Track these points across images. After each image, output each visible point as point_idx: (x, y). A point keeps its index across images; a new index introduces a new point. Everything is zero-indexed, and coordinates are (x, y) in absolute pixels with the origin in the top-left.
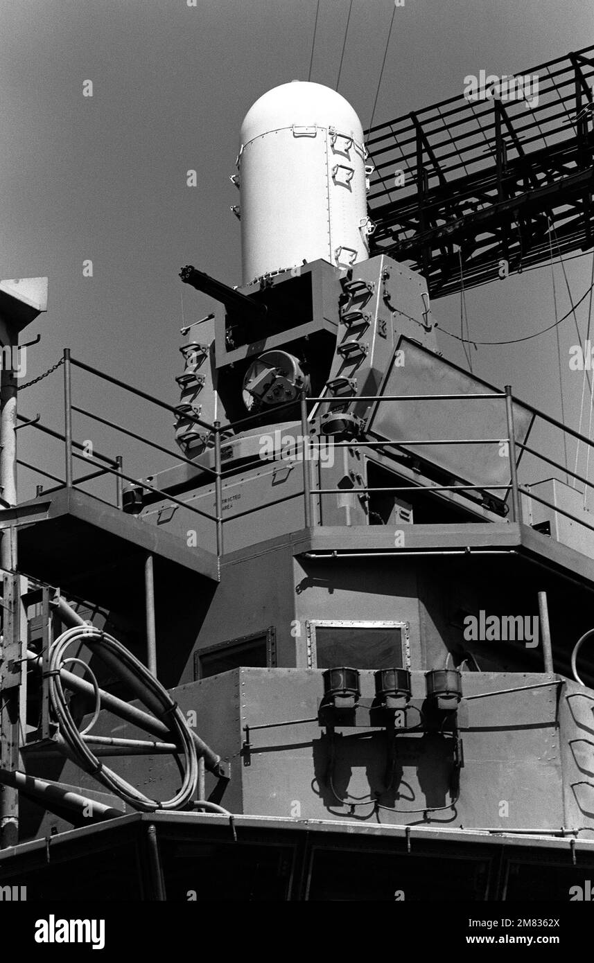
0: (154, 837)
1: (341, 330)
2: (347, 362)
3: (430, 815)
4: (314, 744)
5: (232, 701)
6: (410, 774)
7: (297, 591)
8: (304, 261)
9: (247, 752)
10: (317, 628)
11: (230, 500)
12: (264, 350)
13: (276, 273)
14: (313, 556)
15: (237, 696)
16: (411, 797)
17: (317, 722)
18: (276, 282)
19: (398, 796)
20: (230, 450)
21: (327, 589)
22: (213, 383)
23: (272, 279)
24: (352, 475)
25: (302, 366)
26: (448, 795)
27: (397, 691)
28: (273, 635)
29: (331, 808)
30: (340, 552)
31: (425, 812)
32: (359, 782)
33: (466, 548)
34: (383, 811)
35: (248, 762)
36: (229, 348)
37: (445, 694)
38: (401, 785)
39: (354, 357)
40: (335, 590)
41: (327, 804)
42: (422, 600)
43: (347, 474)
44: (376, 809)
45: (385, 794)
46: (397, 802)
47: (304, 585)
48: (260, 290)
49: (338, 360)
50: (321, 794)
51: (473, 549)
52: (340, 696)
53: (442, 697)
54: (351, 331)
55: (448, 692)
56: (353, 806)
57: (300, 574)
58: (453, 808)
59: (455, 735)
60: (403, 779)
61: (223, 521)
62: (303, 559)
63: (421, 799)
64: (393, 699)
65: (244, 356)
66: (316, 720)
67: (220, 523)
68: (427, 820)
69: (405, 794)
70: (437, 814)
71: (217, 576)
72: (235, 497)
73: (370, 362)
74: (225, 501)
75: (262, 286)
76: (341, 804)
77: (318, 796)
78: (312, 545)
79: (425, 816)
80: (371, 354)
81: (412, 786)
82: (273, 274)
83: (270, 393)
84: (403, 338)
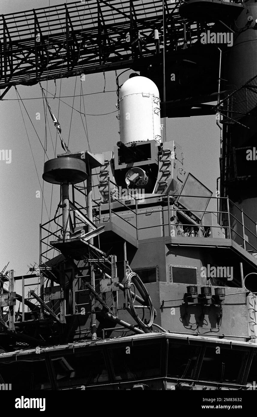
0: (168, 342)
1: (161, 164)
2: (164, 175)
3: (212, 330)
4: (180, 306)
5: (157, 291)
6: (206, 317)
7: (166, 255)
8: (148, 140)
9: (162, 308)
10: (172, 267)
11: (130, 218)
12: (133, 166)
13: (137, 142)
14: (172, 245)
15: (159, 290)
16: (207, 324)
17: (183, 300)
18: (137, 145)
19: (203, 324)
20: (130, 202)
21: (175, 255)
22: (112, 173)
23: (136, 143)
24: (174, 216)
25: (147, 174)
26: (217, 324)
27: (208, 294)
28: (158, 268)
29: (185, 326)
30: (180, 244)
31: (211, 329)
32: (193, 319)
33: (216, 246)
34: (200, 328)
35: (162, 311)
36: (120, 164)
37: (221, 295)
38: (204, 320)
39: (166, 174)
40: (177, 256)
41: (184, 325)
42: (201, 260)
43: (173, 216)
44: (198, 327)
45: (200, 323)
46: (203, 326)
47: (168, 253)
48: (131, 147)
49: (160, 174)
50: (182, 322)
51: (218, 246)
52: (193, 294)
53: (221, 296)
54: (164, 165)
55: (222, 295)
56: (191, 326)
57: (167, 250)
58: (218, 328)
59: (221, 306)
60: (205, 318)
61: (139, 229)
62: (169, 246)
63: (210, 325)
64: (207, 296)
65: (125, 167)
66: (182, 299)
67: (138, 230)
68: (211, 331)
69: (205, 323)
70: (214, 330)
71: (138, 247)
72: (132, 217)
73: (172, 177)
74: (128, 218)
75: (132, 145)
76: (188, 325)
77: (181, 323)
78: (172, 241)
79: (211, 330)
80: (172, 174)
81: (207, 321)
82: (136, 142)
83: (138, 183)
84: (190, 173)
